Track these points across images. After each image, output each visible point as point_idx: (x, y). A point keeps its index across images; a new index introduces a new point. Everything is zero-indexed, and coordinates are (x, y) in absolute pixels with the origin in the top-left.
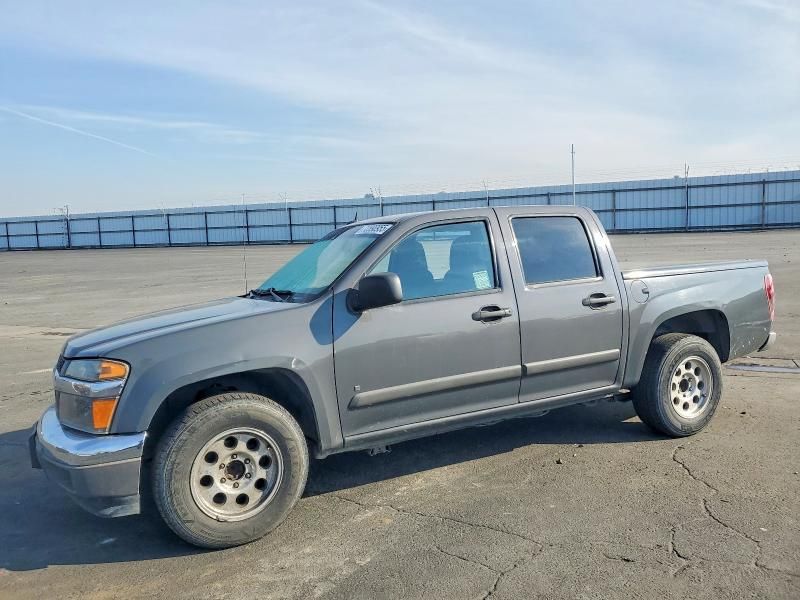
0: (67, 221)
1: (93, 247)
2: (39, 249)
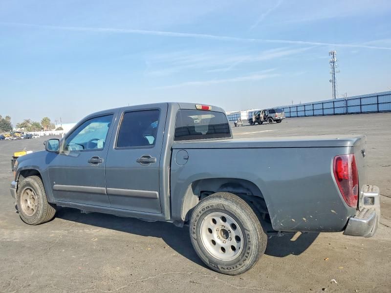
0: (346, 101)
1: (357, 113)
2: (335, 114)
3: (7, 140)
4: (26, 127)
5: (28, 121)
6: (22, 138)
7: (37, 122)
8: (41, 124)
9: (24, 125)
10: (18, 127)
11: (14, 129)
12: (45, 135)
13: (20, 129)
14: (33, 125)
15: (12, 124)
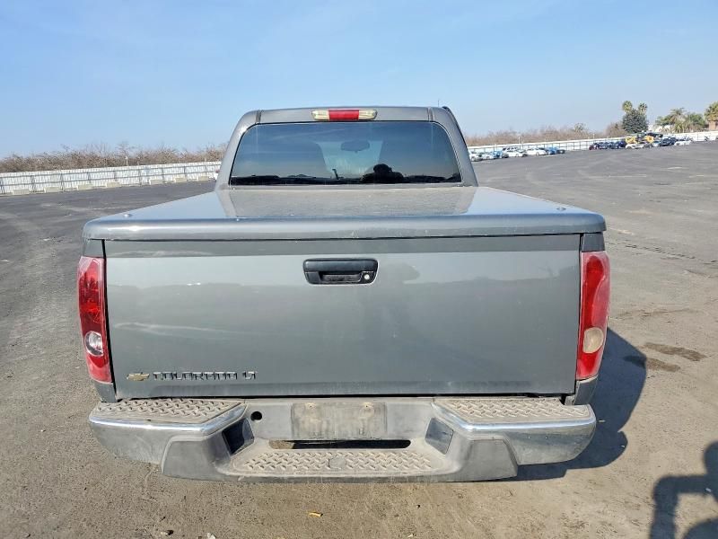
3: (629, 148)
4: (672, 123)
5: (678, 113)
6: (656, 145)
7: (697, 113)
8: (704, 118)
9: (669, 121)
10: (658, 123)
11: (651, 128)
12: (707, 139)
13: (661, 127)
14: (687, 119)
15: (648, 118)
